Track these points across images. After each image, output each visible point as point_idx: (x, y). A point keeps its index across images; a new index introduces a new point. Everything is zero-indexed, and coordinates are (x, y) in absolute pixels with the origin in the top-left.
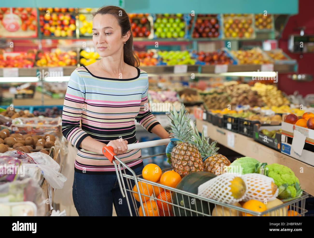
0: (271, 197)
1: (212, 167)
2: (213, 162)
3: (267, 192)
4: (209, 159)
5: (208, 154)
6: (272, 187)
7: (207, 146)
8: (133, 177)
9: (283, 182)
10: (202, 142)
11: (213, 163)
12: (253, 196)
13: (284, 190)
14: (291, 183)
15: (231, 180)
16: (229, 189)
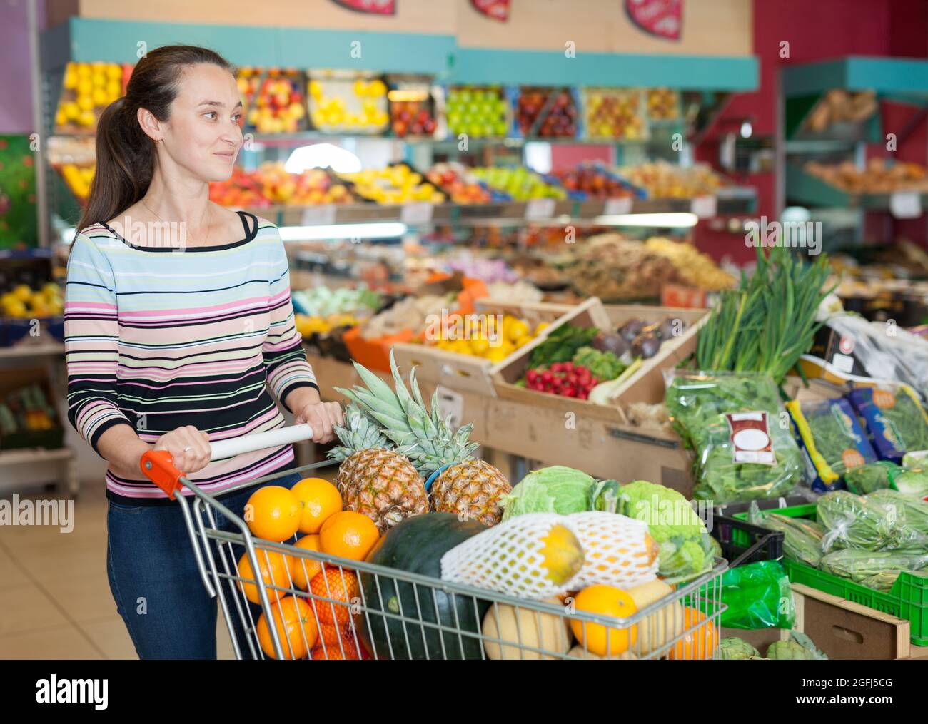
0: (645, 573)
1: (458, 494)
2: (463, 480)
3: (635, 561)
4: (450, 471)
5: (447, 458)
6: (647, 547)
7: (446, 436)
8: (240, 536)
9: (669, 532)
10: (432, 425)
11: (463, 482)
12: (597, 572)
13: (675, 554)
14: (690, 533)
15: (546, 534)
16: (540, 559)
